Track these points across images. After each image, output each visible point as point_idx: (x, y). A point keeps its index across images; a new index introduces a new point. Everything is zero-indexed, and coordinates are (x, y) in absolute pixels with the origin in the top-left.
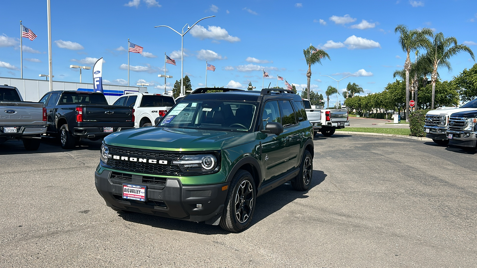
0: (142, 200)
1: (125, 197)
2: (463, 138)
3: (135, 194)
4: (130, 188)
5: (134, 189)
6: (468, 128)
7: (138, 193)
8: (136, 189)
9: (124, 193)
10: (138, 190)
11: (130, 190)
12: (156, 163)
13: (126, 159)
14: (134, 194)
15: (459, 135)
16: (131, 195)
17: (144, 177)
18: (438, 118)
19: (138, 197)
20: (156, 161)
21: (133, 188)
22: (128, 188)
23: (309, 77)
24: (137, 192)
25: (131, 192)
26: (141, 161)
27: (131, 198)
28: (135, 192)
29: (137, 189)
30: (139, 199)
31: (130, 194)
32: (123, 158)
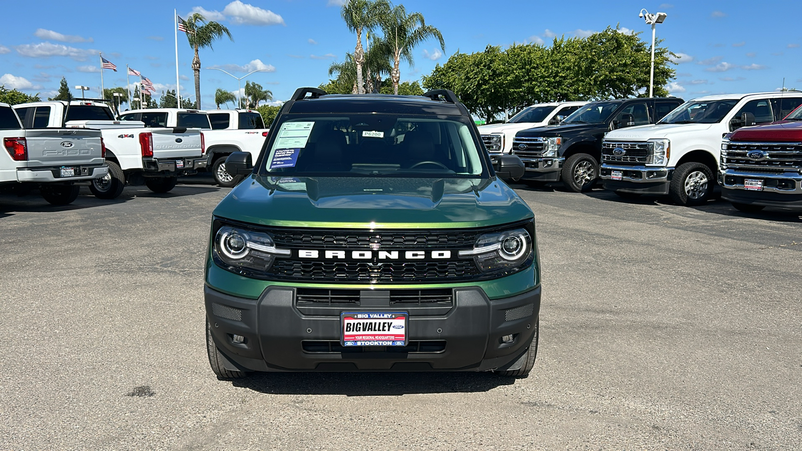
0: (399, 344)
1: (349, 344)
2: (542, 168)
3: (377, 332)
4: (361, 321)
5: (373, 321)
6: (549, 154)
7: (386, 328)
8: (378, 321)
9: (346, 333)
10: (384, 323)
11: (361, 326)
12: (423, 257)
13: (341, 255)
14: (373, 333)
15: (536, 165)
16: (364, 337)
17: (393, 291)
18: (489, 138)
19: (387, 338)
20: (423, 253)
21: (369, 321)
22: (356, 321)
23: (197, 70)
24: (381, 328)
25: (364, 330)
26: (385, 258)
27: (368, 343)
28: (377, 328)
29: (382, 321)
30: (390, 343)
31: (362, 335)
32: (329, 254)
